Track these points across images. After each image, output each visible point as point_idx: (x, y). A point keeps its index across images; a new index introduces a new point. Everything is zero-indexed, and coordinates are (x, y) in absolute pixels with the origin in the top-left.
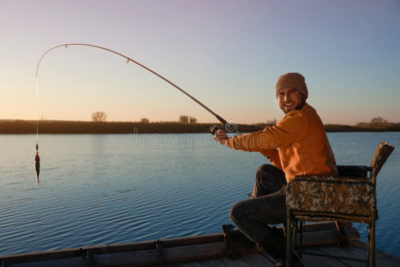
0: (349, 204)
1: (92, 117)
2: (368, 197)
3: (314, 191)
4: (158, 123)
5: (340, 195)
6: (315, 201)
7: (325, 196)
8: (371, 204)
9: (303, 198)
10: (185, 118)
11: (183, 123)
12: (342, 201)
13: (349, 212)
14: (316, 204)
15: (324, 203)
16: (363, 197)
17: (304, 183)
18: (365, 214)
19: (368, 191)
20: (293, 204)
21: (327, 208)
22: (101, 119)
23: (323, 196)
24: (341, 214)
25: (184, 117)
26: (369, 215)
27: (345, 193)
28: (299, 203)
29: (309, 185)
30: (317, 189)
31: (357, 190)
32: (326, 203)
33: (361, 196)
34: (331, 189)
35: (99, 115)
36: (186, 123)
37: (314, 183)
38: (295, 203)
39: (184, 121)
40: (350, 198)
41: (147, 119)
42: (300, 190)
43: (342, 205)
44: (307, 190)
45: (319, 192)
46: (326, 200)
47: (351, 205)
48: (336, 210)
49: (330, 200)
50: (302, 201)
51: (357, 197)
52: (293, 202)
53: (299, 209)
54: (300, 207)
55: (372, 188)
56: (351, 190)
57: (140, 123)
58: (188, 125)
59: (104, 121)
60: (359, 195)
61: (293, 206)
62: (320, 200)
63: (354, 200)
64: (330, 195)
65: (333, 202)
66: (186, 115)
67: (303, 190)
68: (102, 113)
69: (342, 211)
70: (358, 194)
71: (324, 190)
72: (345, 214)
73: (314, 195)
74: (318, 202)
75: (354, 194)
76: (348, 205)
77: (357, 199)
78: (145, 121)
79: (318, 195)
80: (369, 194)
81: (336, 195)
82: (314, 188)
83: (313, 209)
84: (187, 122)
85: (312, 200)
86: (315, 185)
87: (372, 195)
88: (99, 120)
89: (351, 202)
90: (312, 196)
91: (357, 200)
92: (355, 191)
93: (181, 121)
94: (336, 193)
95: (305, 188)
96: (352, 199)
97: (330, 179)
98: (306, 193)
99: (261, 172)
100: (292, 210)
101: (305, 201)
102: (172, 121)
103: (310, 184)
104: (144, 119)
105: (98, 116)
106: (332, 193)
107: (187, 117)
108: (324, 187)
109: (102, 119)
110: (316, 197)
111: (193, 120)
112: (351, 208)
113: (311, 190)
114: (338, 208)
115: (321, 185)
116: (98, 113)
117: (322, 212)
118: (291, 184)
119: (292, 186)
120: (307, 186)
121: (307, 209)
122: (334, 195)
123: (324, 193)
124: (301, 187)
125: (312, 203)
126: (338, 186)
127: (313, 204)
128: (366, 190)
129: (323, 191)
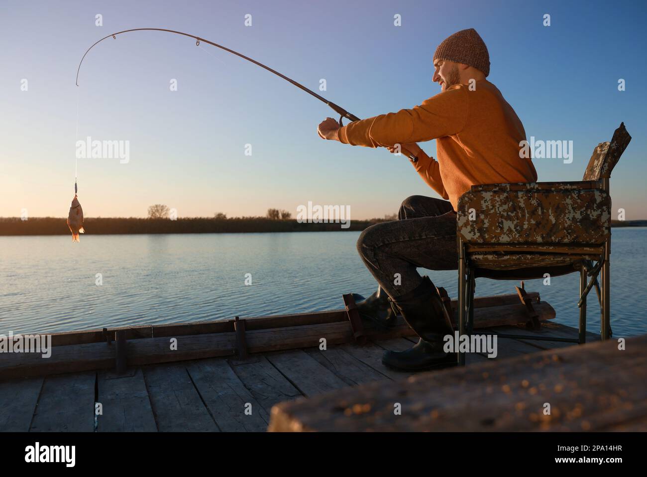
0: (566, 225)
1: (149, 212)
2: (599, 212)
3: (505, 207)
4: (239, 219)
5: (550, 211)
6: (507, 224)
7: (524, 216)
8: (604, 223)
9: (486, 221)
10: (275, 213)
11: (272, 219)
12: (554, 221)
13: (566, 240)
14: (510, 230)
15: (522, 227)
16: (589, 213)
17: (488, 195)
18: (593, 241)
19: (598, 201)
20: (470, 232)
21: (528, 236)
22: (160, 215)
23: (520, 215)
24: (551, 244)
25: (274, 211)
26: (599, 242)
27: (558, 207)
28: (480, 230)
29: (497, 198)
30: (511, 203)
31: (579, 201)
32: (526, 227)
33: (587, 209)
34: (534, 202)
35: (158, 208)
36: (276, 218)
37: (505, 194)
38: (473, 230)
39: (274, 216)
40: (567, 216)
41: (224, 214)
42: (482, 207)
43: (553, 229)
44: (494, 206)
45: (514, 208)
46: (526, 223)
47: (570, 226)
48: (543, 238)
49: (533, 222)
50: (486, 225)
51: (579, 212)
52: (469, 228)
53: (481, 241)
54: (482, 236)
55: (605, 195)
56: (569, 201)
57: (214, 218)
58: (279, 222)
59: (164, 217)
60: (582, 210)
61: (469, 237)
62: (515, 222)
63: (574, 218)
64: (533, 213)
65: (538, 224)
66: (277, 208)
67: (487, 206)
68: (162, 206)
69: (553, 238)
70: (581, 207)
71: (522, 205)
72: (559, 244)
73: (505, 214)
74: (512, 227)
75: (574, 209)
76: (564, 228)
77: (578, 216)
78: (220, 217)
79: (513, 215)
80: (600, 206)
81: (543, 213)
82: (504, 203)
83: (504, 239)
84: (278, 217)
85: (502, 223)
86: (507, 197)
87: (604, 208)
88: (158, 215)
89: (569, 223)
90: (502, 216)
91: (580, 217)
92: (577, 203)
93: (269, 217)
94: (542, 209)
95: (489, 203)
96: (571, 217)
97: (532, 186)
98: (492, 211)
99: (406, 208)
100: (466, 244)
101: (491, 226)
102: (257, 217)
103: (499, 197)
104: (220, 215)
105: (157, 211)
106: (536, 210)
107: (277, 211)
108: (521, 200)
109: (162, 214)
110: (508, 218)
111: (286, 215)
112: (569, 233)
113: (501, 205)
114: (547, 234)
115: (517, 197)
116: (157, 206)
117: (519, 244)
118: (466, 199)
119: (466, 203)
120: (493, 200)
121: (493, 241)
122: (540, 213)
123: (523, 211)
124: (482, 202)
125: (502, 228)
126: (547, 197)
127: (505, 231)
128: (595, 200)
129: (520, 208)
